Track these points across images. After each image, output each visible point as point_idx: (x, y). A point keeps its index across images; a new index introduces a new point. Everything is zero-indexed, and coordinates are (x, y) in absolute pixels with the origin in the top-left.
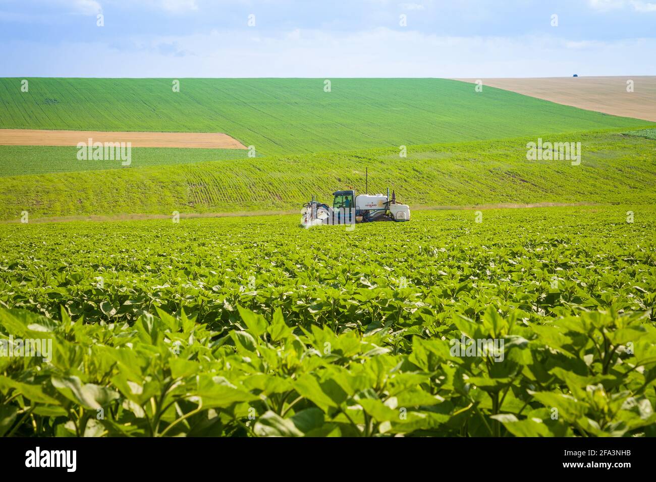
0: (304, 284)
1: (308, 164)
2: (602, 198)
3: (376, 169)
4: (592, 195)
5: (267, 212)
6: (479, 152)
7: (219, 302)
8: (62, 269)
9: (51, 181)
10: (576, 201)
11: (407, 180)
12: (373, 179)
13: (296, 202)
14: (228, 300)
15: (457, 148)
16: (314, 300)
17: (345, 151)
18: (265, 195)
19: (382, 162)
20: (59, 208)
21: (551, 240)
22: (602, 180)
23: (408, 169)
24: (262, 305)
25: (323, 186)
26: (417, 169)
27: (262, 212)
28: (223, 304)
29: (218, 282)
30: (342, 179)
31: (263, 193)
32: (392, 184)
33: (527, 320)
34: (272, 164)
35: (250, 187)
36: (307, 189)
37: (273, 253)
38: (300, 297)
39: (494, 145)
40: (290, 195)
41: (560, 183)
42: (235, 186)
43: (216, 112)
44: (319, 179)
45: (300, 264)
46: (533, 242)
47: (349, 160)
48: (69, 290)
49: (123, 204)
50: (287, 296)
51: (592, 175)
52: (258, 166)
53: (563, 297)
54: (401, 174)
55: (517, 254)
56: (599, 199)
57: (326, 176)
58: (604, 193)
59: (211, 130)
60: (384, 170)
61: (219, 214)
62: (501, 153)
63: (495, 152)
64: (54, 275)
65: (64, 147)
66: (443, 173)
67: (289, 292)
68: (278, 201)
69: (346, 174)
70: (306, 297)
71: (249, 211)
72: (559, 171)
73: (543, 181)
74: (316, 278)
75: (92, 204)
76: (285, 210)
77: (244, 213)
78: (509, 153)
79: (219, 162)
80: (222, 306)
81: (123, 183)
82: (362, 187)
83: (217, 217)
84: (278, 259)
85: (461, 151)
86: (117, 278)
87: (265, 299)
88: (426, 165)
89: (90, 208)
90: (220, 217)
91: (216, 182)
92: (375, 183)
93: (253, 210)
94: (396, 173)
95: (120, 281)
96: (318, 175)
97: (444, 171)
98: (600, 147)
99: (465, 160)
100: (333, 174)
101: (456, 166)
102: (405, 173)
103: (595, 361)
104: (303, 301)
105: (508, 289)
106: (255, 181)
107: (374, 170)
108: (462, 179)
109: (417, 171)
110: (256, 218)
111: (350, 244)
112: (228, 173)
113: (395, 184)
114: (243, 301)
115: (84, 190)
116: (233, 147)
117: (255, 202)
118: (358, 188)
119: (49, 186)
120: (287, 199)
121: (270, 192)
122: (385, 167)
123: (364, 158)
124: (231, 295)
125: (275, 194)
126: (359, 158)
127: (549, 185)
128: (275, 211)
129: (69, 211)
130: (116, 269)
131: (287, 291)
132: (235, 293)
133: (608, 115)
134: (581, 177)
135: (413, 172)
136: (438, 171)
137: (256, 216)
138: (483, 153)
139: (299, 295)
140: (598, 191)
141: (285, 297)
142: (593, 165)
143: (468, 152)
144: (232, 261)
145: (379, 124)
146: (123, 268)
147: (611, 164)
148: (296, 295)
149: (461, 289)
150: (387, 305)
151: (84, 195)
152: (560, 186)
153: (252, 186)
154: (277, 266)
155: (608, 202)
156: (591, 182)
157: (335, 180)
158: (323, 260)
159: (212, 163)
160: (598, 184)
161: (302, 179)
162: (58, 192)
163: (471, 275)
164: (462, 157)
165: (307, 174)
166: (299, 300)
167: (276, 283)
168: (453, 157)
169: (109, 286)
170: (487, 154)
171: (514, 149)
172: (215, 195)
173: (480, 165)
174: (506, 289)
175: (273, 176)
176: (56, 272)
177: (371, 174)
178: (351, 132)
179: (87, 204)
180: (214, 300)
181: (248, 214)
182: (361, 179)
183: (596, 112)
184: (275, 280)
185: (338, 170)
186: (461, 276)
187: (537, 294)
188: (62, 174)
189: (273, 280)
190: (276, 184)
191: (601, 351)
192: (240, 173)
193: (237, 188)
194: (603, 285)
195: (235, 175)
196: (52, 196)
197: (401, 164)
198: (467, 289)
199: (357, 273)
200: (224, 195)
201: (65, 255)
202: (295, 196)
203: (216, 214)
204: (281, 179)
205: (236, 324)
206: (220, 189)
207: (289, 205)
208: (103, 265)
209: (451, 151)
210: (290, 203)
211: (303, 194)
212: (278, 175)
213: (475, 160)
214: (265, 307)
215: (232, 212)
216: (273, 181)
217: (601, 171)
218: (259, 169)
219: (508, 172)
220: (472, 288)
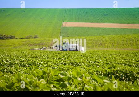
8: (108, 64)
9: (105, 38)
20: (107, 46)
48: (111, 70)
49: (125, 45)
64: (106, 65)
65: (109, 28)
75: (116, 45)
81: (126, 39)
86: (125, 67)
89: (115, 46)
95: (126, 68)
115: (114, 41)
119: (104, 39)
129: (109, 47)
130: (124, 65)
146: (126, 64)
151: (114, 42)
162: (107, 41)
169: (123, 70)
176: (107, 64)
179: (115, 45)
188: (108, 36)
196: (105, 42)
201: (109, 59)
208: (120, 63)
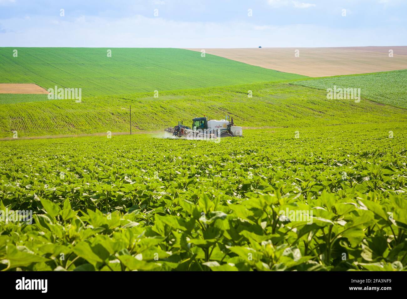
0: (87, 182)
1: (92, 104)
2: (278, 124)
3: (136, 106)
4: (272, 122)
5: (65, 136)
6: (202, 95)
7: (30, 195)
10: (262, 125)
11: (157, 113)
12: (135, 113)
13: (84, 128)
14: (37, 194)
15: (188, 93)
16: (94, 192)
17: (116, 95)
18: (63, 124)
19: (140, 102)
21: (246, 150)
22: (277, 112)
23: (157, 107)
24: (60, 197)
25: (102, 118)
26: (163, 106)
27: (61, 135)
28: (34, 196)
29: (29, 182)
30: (114, 114)
31: (62, 123)
32: (147, 116)
33: (230, 202)
34: (67, 104)
35: (53, 119)
36: (91, 120)
37: (68, 162)
38: (85, 191)
39: (211, 91)
40: (80, 124)
41: (252, 115)
42: (43, 118)
43: (28, 69)
44: (99, 113)
45: (86, 169)
46: (235, 152)
47: (119, 101)
50: (76, 190)
51: (271, 109)
52: (58, 105)
53: (253, 186)
54: (152, 110)
55: (225, 159)
56: (276, 124)
57: (104, 111)
58: (279, 120)
59: (26, 81)
60: (142, 107)
61: (32, 138)
62: (216, 96)
63: (211, 95)
66: (180, 109)
67: (78, 188)
68: (72, 128)
69: (117, 110)
70: (89, 191)
71: (53, 135)
72: (251, 107)
73: (242, 113)
74: (96, 178)
76: (76, 134)
77: (49, 136)
78: (220, 95)
79: (31, 103)
80: (32, 198)
82: (127, 118)
83: (31, 139)
84: (71, 166)
85: (190, 95)
87: (62, 193)
88: (169, 104)
90: (33, 139)
91: (30, 116)
92: (136, 115)
93: (55, 134)
94: (150, 109)
96: (98, 111)
97: (180, 108)
98: (276, 92)
99: (193, 100)
100: (109, 110)
101: (188, 104)
102: (155, 109)
103: (268, 226)
104: (87, 193)
105: (219, 182)
106: (56, 115)
107: (135, 107)
108: (191, 112)
109: (163, 108)
110: (57, 139)
111: (120, 155)
112: (38, 110)
113: (149, 116)
114: (46, 194)
116: (40, 93)
117: (56, 129)
118: (125, 119)
120: (78, 127)
121: (66, 123)
122: (142, 105)
123: (128, 99)
124: (38, 191)
125: (70, 123)
126: (125, 99)
127: (245, 116)
128: (70, 134)
131: (76, 187)
132: (41, 189)
133: (280, 72)
134: (265, 110)
135: (160, 108)
136: (176, 107)
137: (57, 138)
138: (204, 96)
139: (84, 190)
140: (275, 119)
141: (75, 191)
142: (272, 103)
143: (195, 95)
144: (40, 168)
145: (138, 78)
147: (283, 103)
148: (83, 189)
149: (190, 183)
150: (142, 194)
152: (253, 117)
153: (54, 119)
154: (70, 171)
155: (281, 126)
156: (271, 113)
157: (110, 114)
158: (101, 166)
159: (26, 103)
160: (275, 115)
161: (88, 113)
163: (196, 174)
164: (191, 98)
165: (91, 110)
166: (84, 193)
167: (69, 182)
168: (186, 99)
170: (207, 97)
171: (224, 93)
172: (29, 125)
173: (203, 103)
174: (218, 182)
175: (68, 111)
177: (133, 110)
178: (120, 83)
180: (26, 194)
181: (52, 137)
182: (127, 113)
183: (273, 70)
184: (68, 180)
185: (112, 108)
186: (189, 174)
187: (237, 185)
189: (67, 180)
190: (70, 117)
191: (271, 220)
192: (46, 110)
193: (44, 120)
194: (277, 178)
195: (43, 112)
197: (152, 103)
198: (193, 182)
199: (123, 174)
200: (35, 125)
202: (83, 125)
203: (30, 137)
204: (74, 114)
205: (42, 210)
206: (32, 120)
207: (79, 131)
209: (184, 95)
210: (80, 129)
211: (88, 123)
212: (72, 111)
213: (199, 100)
214: (62, 198)
215: (41, 136)
216: (68, 115)
217: (277, 107)
218: (59, 107)
219: (220, 108)
220: (196, 182)
